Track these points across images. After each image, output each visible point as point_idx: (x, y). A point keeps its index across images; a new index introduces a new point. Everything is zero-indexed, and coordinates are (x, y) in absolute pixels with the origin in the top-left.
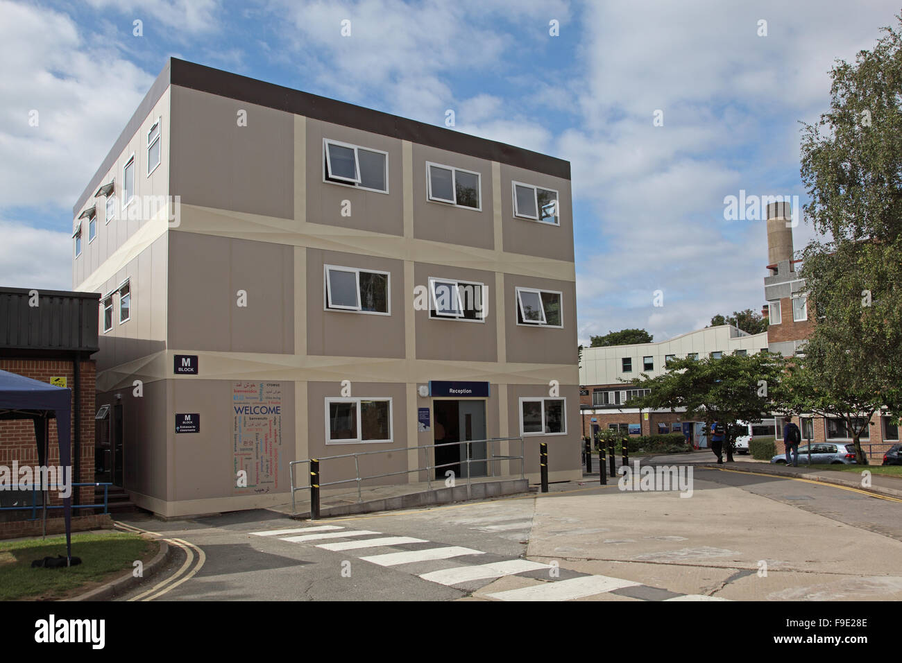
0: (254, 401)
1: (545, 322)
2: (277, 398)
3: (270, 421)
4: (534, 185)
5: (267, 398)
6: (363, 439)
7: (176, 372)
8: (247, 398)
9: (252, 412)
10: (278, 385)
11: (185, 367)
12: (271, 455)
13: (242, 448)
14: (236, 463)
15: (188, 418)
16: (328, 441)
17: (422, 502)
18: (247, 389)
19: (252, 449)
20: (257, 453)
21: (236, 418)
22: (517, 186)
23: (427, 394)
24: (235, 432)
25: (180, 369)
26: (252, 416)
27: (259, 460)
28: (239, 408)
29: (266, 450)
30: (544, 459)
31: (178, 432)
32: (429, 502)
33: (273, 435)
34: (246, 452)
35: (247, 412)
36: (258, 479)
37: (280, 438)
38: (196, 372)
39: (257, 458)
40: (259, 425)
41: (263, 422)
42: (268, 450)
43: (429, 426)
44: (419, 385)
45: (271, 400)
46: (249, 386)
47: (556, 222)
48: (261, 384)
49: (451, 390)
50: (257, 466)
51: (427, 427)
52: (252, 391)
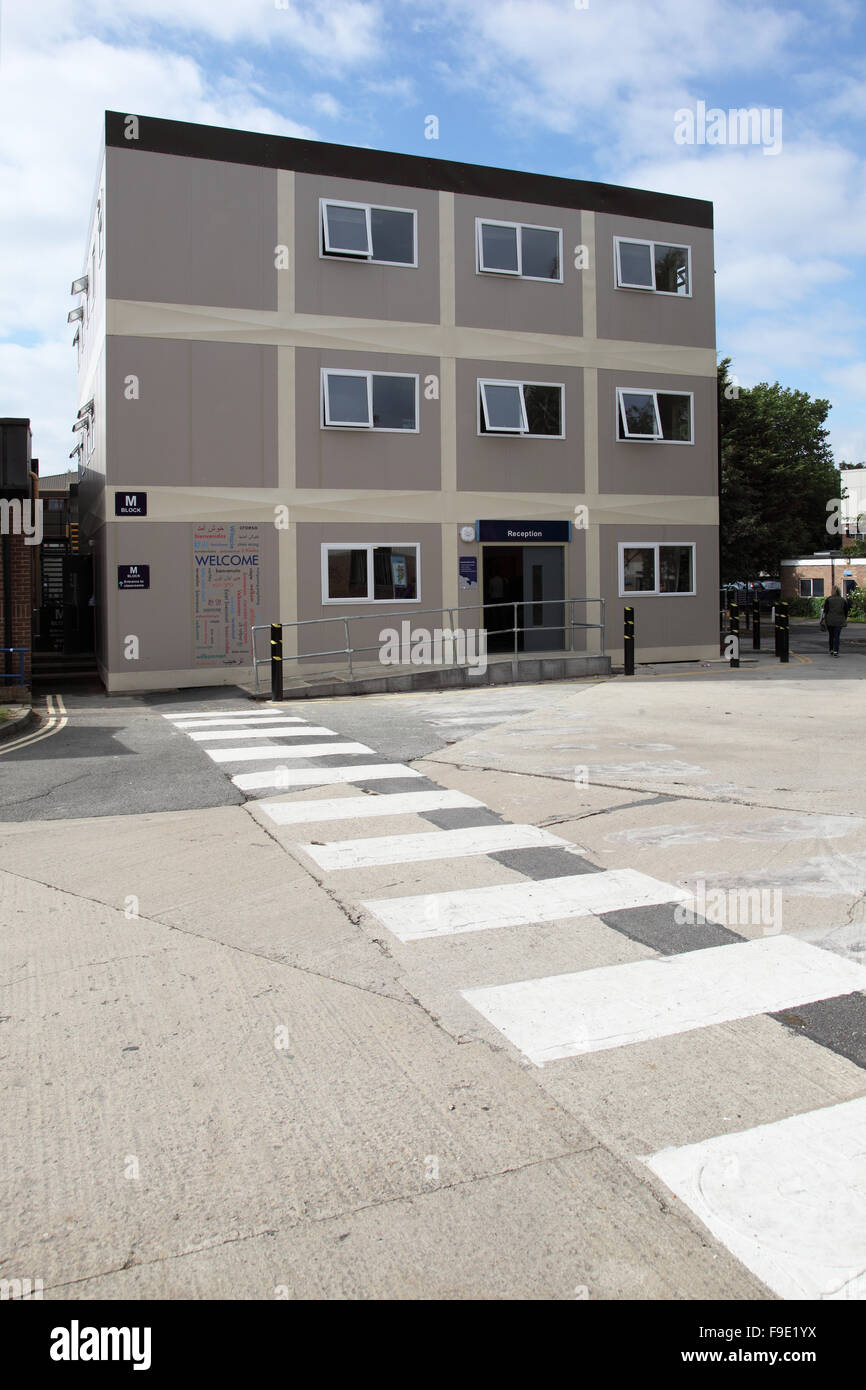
0: (224, 548)
1: (661, 435)
2: (255, 545)
3: (245, 574)
4: (650, 239)
5: (240, 544)
6: (375, 598)
7: (118, 513)
8: (213, 545)
9: (220, 562)
10: (256, 528)
11: (129, 507)
12: (245, 618)
13: (205, 608)
14: (198, 627)
15: (134, 570)
16: (326, 599)
17: (442, 683)
18: (211, 534)
19: (219, 610)
20: (227, 615)
21: (197, 570)
22: (620, 243)
23: (472, 537)
24: (196, 589)
25: (123, 510)
26: (219, 568)
27: (230, 624)
28: (202, 558)
29: (239, 611)
30: (629, 630)
31: (121, 587)
32: (453, 683)
33: (248, 591)
34: (211, 613)
35: (213, 562)
36: (227, 648)
37: (258, 597)
38: (144, 513)
39: (227, 620)
40: (229, 579)
41: (235, 575)
42: (242, 611)
43: (476, 581)
44: (460, 526)
45: (245, 547)
46: (216, 530)
47: (687, 292)
48: (232, 527)
49: (510, 533)
50: (227, 631)
51: (472, 582)
52: (218, 536)
